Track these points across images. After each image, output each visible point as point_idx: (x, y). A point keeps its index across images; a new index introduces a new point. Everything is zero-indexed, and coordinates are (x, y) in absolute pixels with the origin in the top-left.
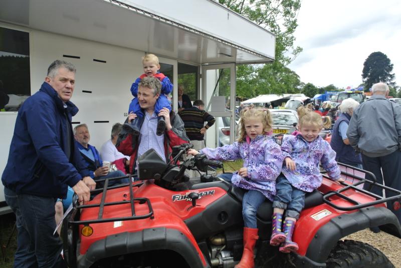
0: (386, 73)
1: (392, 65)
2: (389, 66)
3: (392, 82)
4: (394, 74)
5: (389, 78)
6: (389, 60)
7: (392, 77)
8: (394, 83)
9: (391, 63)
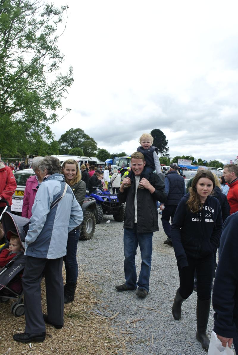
0: (163, 146)
1: (167, 141)
2: (165, 141)
3: (167, 153)
4: (168, 148)
5: (165, 151)
6: (165, 137)
7: (167, 149)
8: (168, 155)
9: (167, 139)
